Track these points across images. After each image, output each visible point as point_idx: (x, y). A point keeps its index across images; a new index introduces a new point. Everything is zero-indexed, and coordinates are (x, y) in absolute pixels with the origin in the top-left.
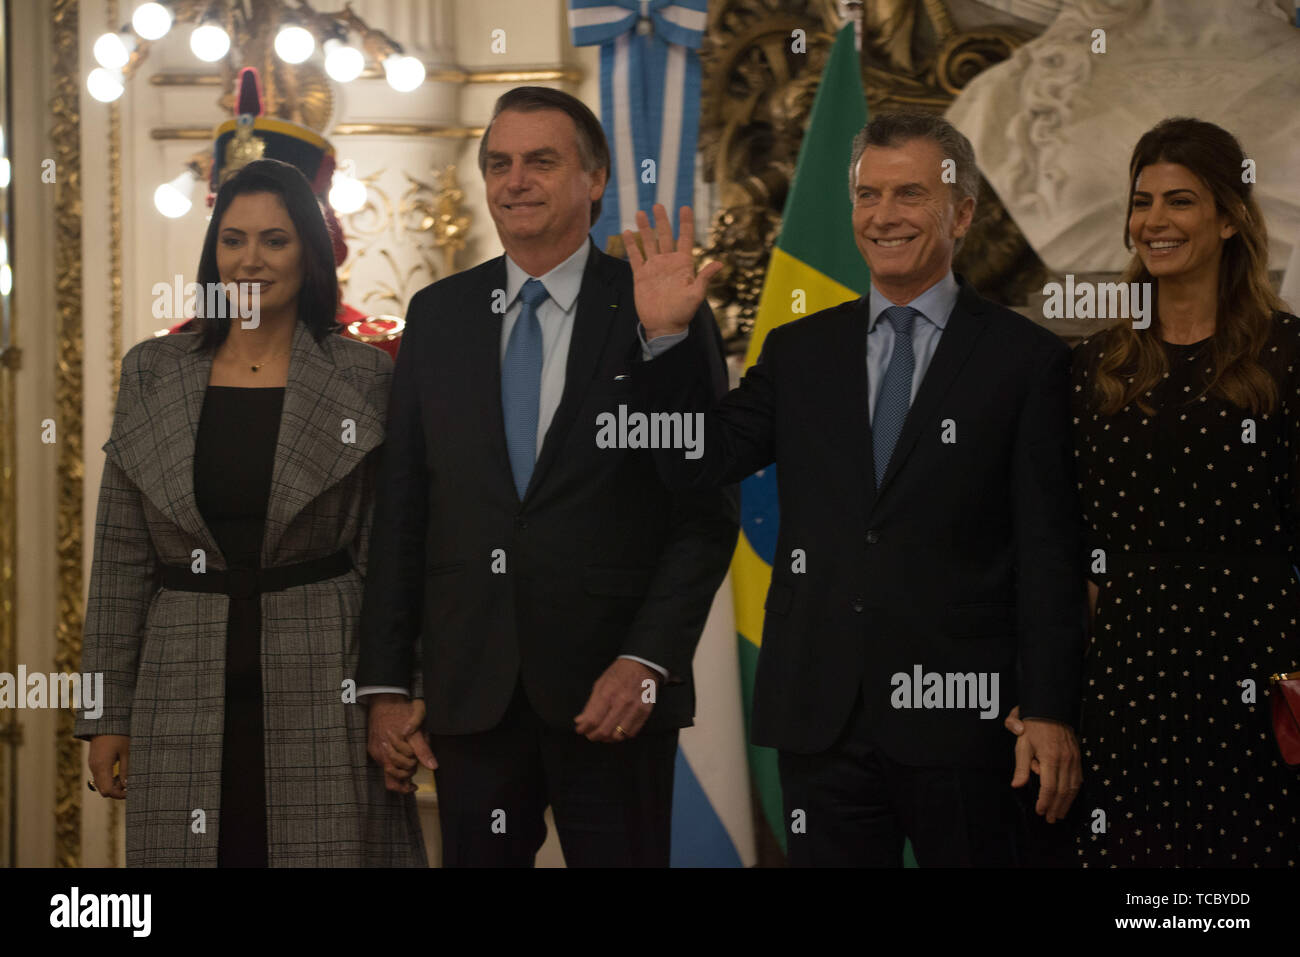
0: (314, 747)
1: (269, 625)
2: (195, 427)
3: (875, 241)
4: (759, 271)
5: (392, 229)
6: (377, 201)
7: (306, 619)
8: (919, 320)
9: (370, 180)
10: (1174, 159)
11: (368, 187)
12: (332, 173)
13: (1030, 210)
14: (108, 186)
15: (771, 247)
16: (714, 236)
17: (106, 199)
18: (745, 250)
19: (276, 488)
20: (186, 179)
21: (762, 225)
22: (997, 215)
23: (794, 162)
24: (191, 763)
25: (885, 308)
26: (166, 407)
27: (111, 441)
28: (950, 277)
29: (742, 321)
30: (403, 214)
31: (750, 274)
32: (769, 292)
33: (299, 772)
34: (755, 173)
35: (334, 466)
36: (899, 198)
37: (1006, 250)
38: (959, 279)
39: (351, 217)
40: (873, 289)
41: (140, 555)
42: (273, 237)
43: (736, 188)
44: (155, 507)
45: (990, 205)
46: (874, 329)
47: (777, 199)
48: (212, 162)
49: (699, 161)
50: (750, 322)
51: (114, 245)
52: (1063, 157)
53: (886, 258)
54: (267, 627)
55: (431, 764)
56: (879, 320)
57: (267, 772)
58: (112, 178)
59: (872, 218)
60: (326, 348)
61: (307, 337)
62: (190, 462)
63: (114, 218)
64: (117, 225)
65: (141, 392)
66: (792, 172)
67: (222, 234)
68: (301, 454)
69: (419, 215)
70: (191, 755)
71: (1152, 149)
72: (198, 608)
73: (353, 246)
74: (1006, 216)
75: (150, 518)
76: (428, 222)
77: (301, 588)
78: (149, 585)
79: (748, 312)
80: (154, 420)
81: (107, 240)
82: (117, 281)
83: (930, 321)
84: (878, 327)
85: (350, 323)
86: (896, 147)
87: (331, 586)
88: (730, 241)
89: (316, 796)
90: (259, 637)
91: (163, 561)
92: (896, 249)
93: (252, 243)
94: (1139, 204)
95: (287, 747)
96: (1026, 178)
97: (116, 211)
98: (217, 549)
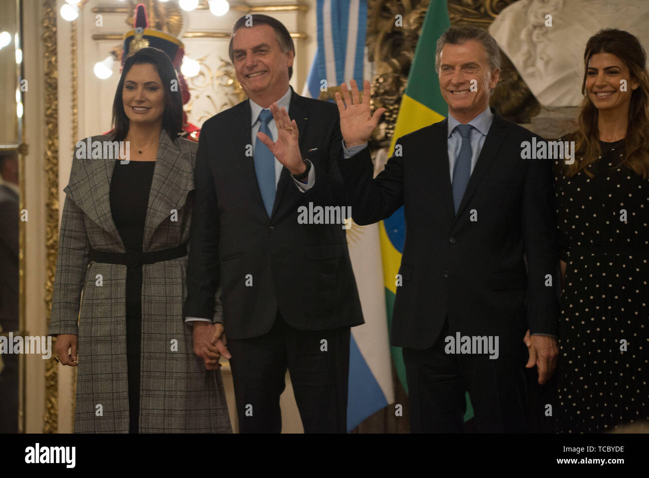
0: (166, 343)
1: (146, 280)
2: (110, 179)
3: (452, 92)
4: (396, 106)
5: (213, 85)
6: (205, 71)
7: (165, 278)
8: (474, 131)
9: (201, 60)
10: (609, 51)
11: (201, 64)
12: (182, 57)
13: (532, 75)
14: (71, 63)
15: (402, 94)
16: (374, 88)
17: (70, 70)
18: (390, 96)
19: (150, 211)
20: (110, 59)
21: (398, 83)
22: (515, 78)
23: (414, 51)
24: (112, 350)
25: (456, 125)
26: (96, 170)
27: (68, 187)
28: (488, 110)
29: (388, 131)
30: (218, 77)
31: (391, 108)
32: (401, 117)
33: (158, 355)
34: (394, 57)
35: (179, 201)
36: (464, 70)
37: (520, 95)
38: (493, 110)
39: (192, 79)
40: (450, 115)
41: (82, 245)
42: (151, 86)
43: (385, 64)
44: (91, 220)
45: (512, 73)
46: (451, 136)
47: (405, 70)
48: (123, 51)
49: (366, 50)
50: (392, 132)
51: (74, 93)
52: (548, 49)
53: (457, 100)
54: (145, 282)
55: (228, 356)
56: (453, 132)
57: (142, 354)
58: (73, 59)
59: (450, 80)
60: (176, 143)
61: (167, 137)
62: (108, 196)
63: (74, 79)
64: (75, 83)
65: (83, 163)
66: (412, 57)
67: (126, 84)
68: (162, 194)
69: (226, 78)
70: (111, 345)
71: (596, 45)
72: (111, 272)
73: (193, 93)
74: (520, 78)
75: (88, 225)
76: (231, 82)
77: (162, 262)
78: (86, 260)
79: (391, 127)
80: (90, 176)
81: (71, 90)
82: (75, 111)
83: (479, 132)
84: (453, 135)
85: (192, 132)
86: (461, 44)
87: (178, 262)
88: (382, 91)
89: (166, 368)
90: (141, 287)
91: (94, 248)
92: (463, 95)
93: (140, 88)
94: (591, 73)
95: (152, 342)
96: (530, 59)
97: (75, 75)
98: (121, 242)
